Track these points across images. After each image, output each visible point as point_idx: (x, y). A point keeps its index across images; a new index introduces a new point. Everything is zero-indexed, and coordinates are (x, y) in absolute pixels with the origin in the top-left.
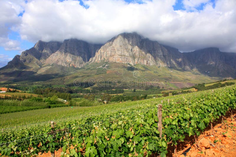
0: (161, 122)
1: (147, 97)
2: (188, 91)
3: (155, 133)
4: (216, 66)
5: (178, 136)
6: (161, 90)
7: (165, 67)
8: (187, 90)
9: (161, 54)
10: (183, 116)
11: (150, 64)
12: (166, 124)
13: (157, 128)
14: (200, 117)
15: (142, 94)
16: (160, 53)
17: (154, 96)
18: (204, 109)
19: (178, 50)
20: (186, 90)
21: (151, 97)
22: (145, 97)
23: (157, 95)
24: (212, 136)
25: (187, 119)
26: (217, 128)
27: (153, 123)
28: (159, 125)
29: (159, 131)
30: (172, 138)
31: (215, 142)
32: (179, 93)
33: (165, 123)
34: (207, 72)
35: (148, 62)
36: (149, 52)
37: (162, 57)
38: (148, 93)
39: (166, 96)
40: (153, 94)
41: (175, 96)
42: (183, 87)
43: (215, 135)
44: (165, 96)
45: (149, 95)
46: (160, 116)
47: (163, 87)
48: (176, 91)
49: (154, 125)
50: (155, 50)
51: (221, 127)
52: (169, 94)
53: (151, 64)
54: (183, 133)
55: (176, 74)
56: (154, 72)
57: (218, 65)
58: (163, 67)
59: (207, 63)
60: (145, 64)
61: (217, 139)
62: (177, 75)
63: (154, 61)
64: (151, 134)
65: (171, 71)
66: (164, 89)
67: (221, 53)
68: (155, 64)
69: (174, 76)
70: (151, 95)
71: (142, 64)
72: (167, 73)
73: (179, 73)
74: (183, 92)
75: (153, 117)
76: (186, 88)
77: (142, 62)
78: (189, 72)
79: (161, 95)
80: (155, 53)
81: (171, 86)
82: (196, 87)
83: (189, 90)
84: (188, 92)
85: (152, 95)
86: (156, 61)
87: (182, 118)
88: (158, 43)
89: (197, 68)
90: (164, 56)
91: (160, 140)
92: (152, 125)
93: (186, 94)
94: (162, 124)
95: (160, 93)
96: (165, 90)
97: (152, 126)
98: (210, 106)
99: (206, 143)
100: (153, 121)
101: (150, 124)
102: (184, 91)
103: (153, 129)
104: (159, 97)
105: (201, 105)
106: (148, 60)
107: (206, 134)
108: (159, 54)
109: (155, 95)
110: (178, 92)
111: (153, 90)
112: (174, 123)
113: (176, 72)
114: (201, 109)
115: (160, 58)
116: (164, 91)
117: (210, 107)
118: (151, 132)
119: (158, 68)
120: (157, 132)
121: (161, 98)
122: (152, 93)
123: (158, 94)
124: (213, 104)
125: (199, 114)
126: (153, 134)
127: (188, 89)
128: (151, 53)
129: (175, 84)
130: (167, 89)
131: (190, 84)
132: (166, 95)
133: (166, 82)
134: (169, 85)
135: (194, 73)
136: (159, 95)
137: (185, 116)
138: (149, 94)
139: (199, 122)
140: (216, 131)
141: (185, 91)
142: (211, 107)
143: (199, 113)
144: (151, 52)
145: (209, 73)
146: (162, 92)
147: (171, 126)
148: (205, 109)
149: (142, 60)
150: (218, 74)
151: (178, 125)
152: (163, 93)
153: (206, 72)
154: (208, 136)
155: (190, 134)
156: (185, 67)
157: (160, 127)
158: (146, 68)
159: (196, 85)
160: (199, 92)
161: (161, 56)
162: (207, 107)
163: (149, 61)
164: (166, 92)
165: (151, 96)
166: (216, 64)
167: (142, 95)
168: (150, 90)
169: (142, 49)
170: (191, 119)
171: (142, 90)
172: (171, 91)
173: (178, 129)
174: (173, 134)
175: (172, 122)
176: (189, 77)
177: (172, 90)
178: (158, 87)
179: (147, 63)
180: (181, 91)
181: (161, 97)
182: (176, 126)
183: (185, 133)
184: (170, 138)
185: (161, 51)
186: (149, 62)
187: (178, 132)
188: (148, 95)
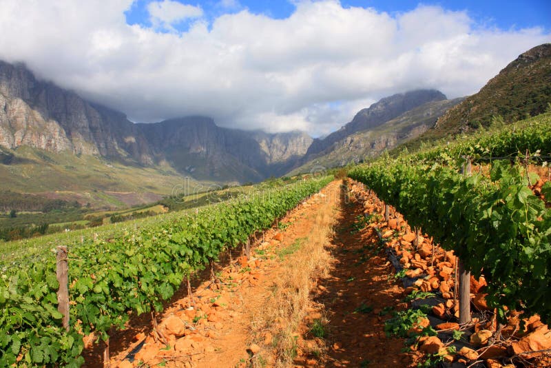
0: (66, 290)
1: (49, 230)
2: (148, 211)
3: (51, 318)
4: (209, 156)
5: (112, 318)
6: (84, 211)
7: (94, 155)
8: (146, 210)
9: (85, 123)
10: (122, 272)
11: (56, 146)
12: (79, 294)
13: (56, 306)
14: (162, 270)
15: (34, 223)
16: (82, 122)
17: (67, 227)
18: (171, 252)
19: (125, 116)
20: (143, 211)
21: (59, 230)
22: (43, 230)
23: (73, 223)
24: (191, 308)
25: (132, 277)
26: (202, 290)
27: (45, 295)
28: (62, 297)
29: (62, 311)
30: (95, 325)
31: (195, 322)
32: (128, 217)
33: (77, 290)
34: (190, 169)
35: (50, 141)
36: (54, 116)
37: (88, 130)
38: (51, 220)
39: (96, 226)
40: (62, 222)
41: (116, 224)
42: (136, 203)
43: (197, 306)
44: (93, 226)
45: (54, 225)
46: (62, 275)
47: (89, 205)
48: (119, 212)
49: (48, 298)
50: (70, 114)
51: (209, 287)
52: (104, 220)
53: (59, 148)
54: (123, 310)
55: (120, 172)
56: (67, 167)
57: (211, 154)
58: (90, 156)
59: (189, 148)
60: (43, 147)
61: (201, 313)
62: (122, 176)
63: (67, 139)
64: (41, 321)
65: (109, 166)
66: (92, 208)
67: (217, 129)
68: (68, 147)
69: (115, 179)
70: (57, 225)
71: (34, 147)
72: (98, 171)
73: (126, 171)
74: (136, 216)
75: (44, 279)
76: (144, 204)
77: (35, 141)
78: (150, 170)
79: (83, 223)
80: (69, 119)
81: (108, 202)
82: (165, 202)
83: (150, 209)
84: (148, 214)
85: (62, 225)
86: (71, 140)
87: (121, 275)
88: (78, 97)
89: (168, 159)
90: (91, 128)
91: (65, 334)
92: (42, 299)
93: (143, 220)
94: (69, 293)
95: (81, 219)
96: (93, 210)
97: (43, 302)
98: (184, 243)
99: (177, 325)
100: (45, 289)
101: (38, 297)
102: (139, 212)
103: (46, 310)
104: (79, 227)
105: (163, 244)
106: (52, 137)
107: (179, 307)
108: (80, 125)
109: (68, 223)
110: (125, 215)
111: (64, 212)
112: (98, 289)
113: (120, 168)
114: (163, 253)
115: (83, 133)
116: (92, 214)
117: (184, 246)
118: (40, 317)
119: (76, 157)
120: (57, 315)
121: (82, 231)
122: (61, 220)
123: (75, 222)
124: (189, 239)
125: (160, 264)
126: (46, 321)
127: (147, 207)
128: (59, 121)
129: (118, 195)
130: (98, 208)
131: (151, 196)
132: (97, 222)
133: (96, 191)
134: (102, 199)
135: (160, 172)
136: (78, 223)
137: (126, 270)
138: (53, 223)
139: (160, 281)
140: (199, 297)
141: (141, 213)
142: (187, 246)
143: (158, 261)
144: (58, 116)
145: (193, 172)
146: (85, 216)
147: (93, 297)
148: (173, 252)
149: (34, 136)
150: (212, 176)
151: (110, 294)
152: (88, 219)
153: (187, 168)
154: (183, 309)
155: (140, 310)
156: (140, 155)
157: (64, 303)
158: (45, 157)
159: (165, 198)
160: (170, 214)
161: (85, 130)
162: (177, 247)
163: (54, 138)
164: (96, 215)
165: (59, 227)
166: (207, 152)
167: (34, 226)
168: (54, 213)
169: (36, 107)
170: (140, 275)
171: (34, 213)
172: (109, 213)
173: (110, 302)
174: (99, 315)
175: (94, 286)
176: (150, 181)
177: (109, 210)
178: (77, 205)
179: (49, 145)
180: (131, 214)
181: (83, 228)
182: (105, 295)
183: (127, 309)
184: (91, 327)
185: (84, 116)
186: (53, 142)
187: (111, 309)
188: (50, 225)
